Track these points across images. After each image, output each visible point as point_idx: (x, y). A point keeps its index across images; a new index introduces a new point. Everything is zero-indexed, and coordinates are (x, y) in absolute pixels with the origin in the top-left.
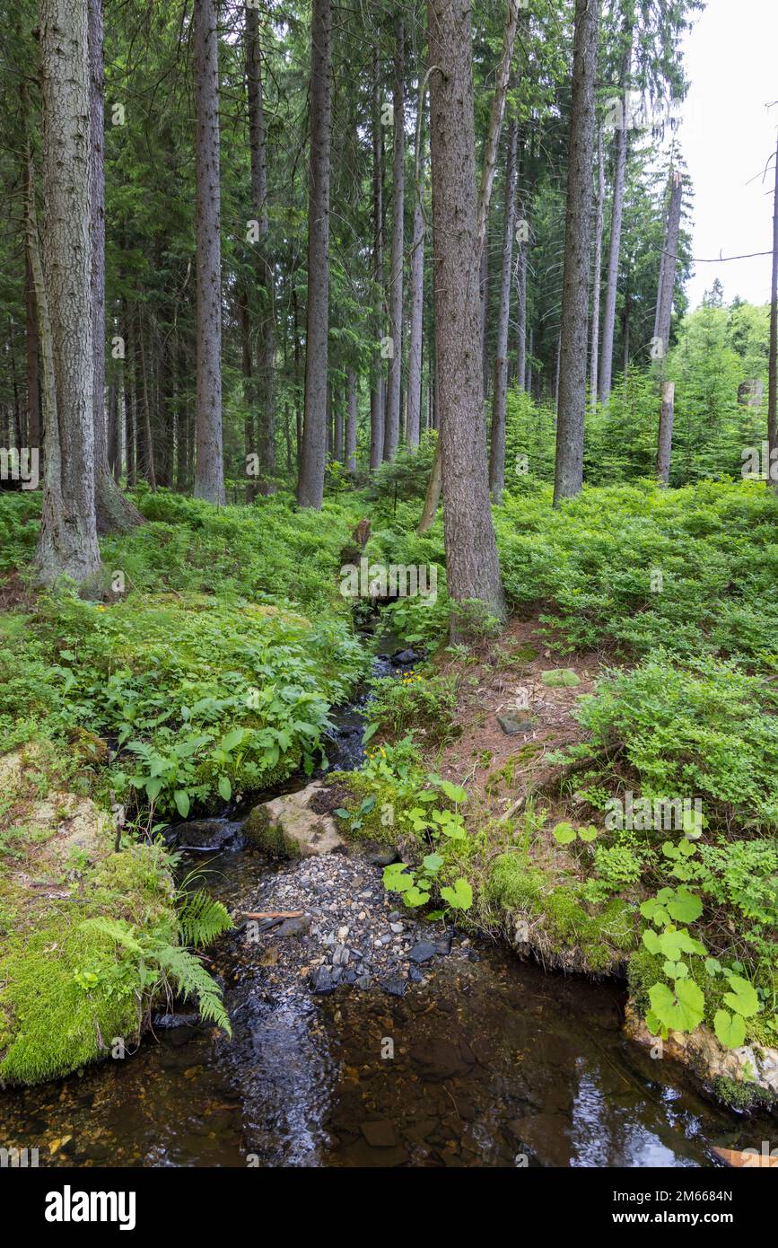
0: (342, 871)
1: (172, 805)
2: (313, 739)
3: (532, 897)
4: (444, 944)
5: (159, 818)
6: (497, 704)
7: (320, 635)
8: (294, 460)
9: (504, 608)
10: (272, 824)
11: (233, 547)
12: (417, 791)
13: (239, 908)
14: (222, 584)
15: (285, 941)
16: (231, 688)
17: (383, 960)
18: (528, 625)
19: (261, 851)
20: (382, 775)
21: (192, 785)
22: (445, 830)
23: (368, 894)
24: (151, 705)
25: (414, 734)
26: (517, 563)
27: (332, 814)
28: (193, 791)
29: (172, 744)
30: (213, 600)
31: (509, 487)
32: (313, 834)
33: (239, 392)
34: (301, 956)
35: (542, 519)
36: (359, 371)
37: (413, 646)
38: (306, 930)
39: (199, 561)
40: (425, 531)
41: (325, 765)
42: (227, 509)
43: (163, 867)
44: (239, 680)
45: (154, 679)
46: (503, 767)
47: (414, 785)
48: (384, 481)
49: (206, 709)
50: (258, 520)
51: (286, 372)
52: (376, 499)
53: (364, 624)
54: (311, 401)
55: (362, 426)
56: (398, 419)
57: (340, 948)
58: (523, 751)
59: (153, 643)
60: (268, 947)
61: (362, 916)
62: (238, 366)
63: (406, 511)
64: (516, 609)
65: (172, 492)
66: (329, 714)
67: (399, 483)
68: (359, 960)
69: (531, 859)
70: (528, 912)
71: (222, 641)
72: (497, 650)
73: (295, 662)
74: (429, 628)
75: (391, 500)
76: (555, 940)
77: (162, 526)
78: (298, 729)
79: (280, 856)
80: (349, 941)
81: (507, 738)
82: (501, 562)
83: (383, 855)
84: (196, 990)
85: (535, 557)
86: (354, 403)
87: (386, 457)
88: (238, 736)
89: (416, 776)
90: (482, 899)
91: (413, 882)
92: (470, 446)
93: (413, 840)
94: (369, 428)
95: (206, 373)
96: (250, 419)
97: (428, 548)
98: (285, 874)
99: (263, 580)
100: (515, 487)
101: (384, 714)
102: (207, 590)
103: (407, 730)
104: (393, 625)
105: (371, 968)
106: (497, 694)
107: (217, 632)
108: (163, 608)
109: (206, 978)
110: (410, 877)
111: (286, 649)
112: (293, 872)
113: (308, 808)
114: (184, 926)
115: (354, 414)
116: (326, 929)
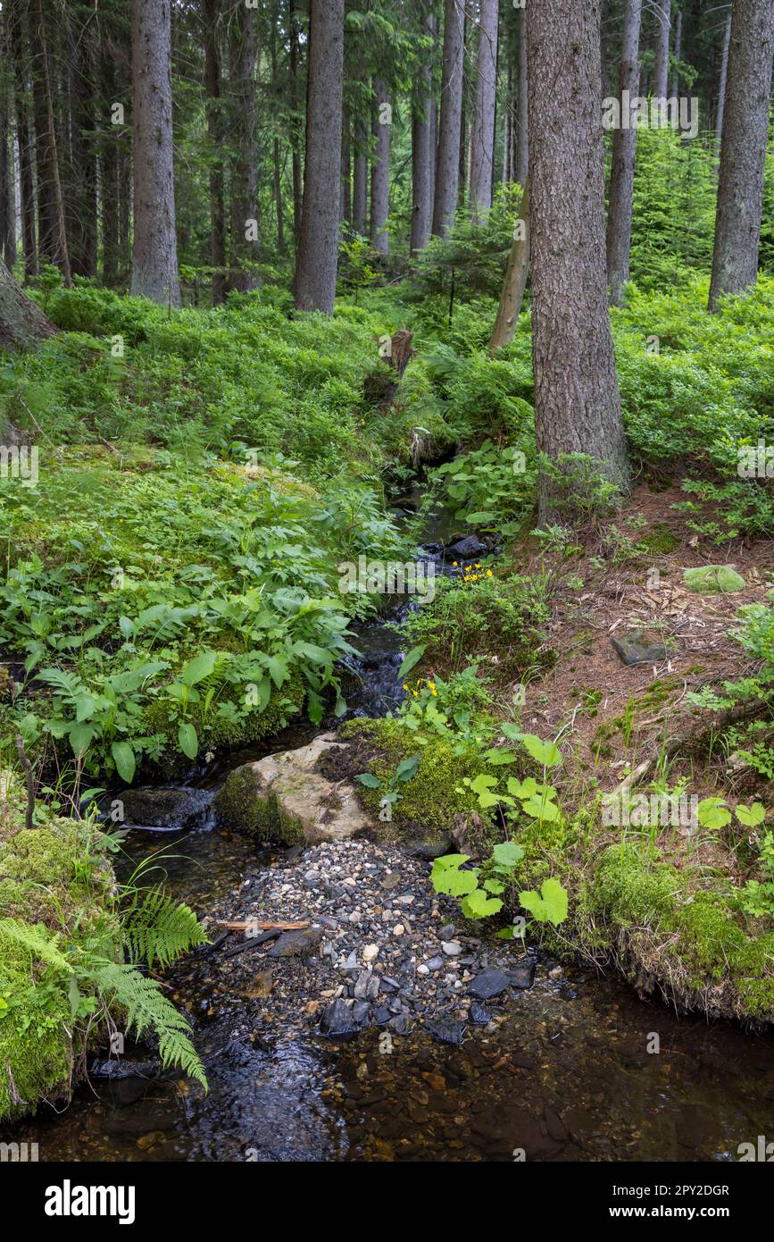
0: (368, 865)
1: (108, 764)
2: (322, 670)
3: (660, 907)
4: (524, 974)
5: (89, 782)
6: (612, 619)
7: (332, 511)
8: (288, 234)
9: (627, 469)
10: (261, 795)
11: (194, 373)
12: (484, 749)
13: (213, 915)
14: (178, 431)
15: (283, 963)
16: (196, 590)
17: (431, 993)
18: (664, 496)
19: (244, 834)
20: (430, 724)
21: (138, 735)
22: (527, 808)
23: (408, 899)
24: (74, 615)
25: (480, 664)
26: (649, 397)
27: (352, 781)
28: (140, 744)
29: (107, 674)
30: (165, 456)
31: (636, 278)
32: (323, 811)
33: (200, 125)
34: (307, 984)
35: (691, 328)
36: (394, 85)
37: (480, 531)
38: (314, 947)
39: (141, 394)
40: (500, 348)
41: (342, 709)
42: (183, 314)
43: (98, 852)
44: (207, 578)
45: (76, 575)
46: (619, 714)
47: (479, 740)
48: (433, 269)
49: (158, 622)
50: (233, 330)
51: (276, 89)
52: (420, 299)
53: (402, 495)
54: (315, 135)
55: (398, 181)
56: (457, 167)
57: (365, 975)
58: (651, 690)
59: (74, 520)
60: (256, 972)
61: (398, 930)
62: (199, 78)
63: (470, 317)
64: (645, 471)
65: (96, 286)
66: (347, 632)
67: (458, 273)
68: (394, 993)
69: (659, 852)
70: (653, 928)
71: (181, 518)
72: (614, 534)
73: (294, 551)
74: (504, 503)
75: (444, 301)
76: (694, 970)
77: (82, 338)
78: (299, 653)
79: (272, 841)
80: (379, 966)
81: (627, 670)
82: (623, 395)
83: (429, 844)
84: (152, 1026)
85: (678, 388)
86: (386, 141)
87: (437, 229)
88: (208, 663)
89: (483, 726)
90: (583, 909)
91: (476, 882)
92: (577, 205)
93: (477, 820)
94: (409, 184)
95: (146, 89)
96: (219, 166)
97: (503, 376)
98: (281, 867)
99: (242, 424)
100: (647, 279)
101: (435, 631)
102: (155, 441)
103: (469, 658)
104: (446, 498)
105: (412, 1004)
106: (611, 603)
107: (171, 504)
108: (87, 466)
109: (168, 1009)
110: (473, 875)
111: (280, 531)
112: (294, 865)
113: (315, 771)
114: (132, 937)
115: (385, 160)
116: (345, 947)
